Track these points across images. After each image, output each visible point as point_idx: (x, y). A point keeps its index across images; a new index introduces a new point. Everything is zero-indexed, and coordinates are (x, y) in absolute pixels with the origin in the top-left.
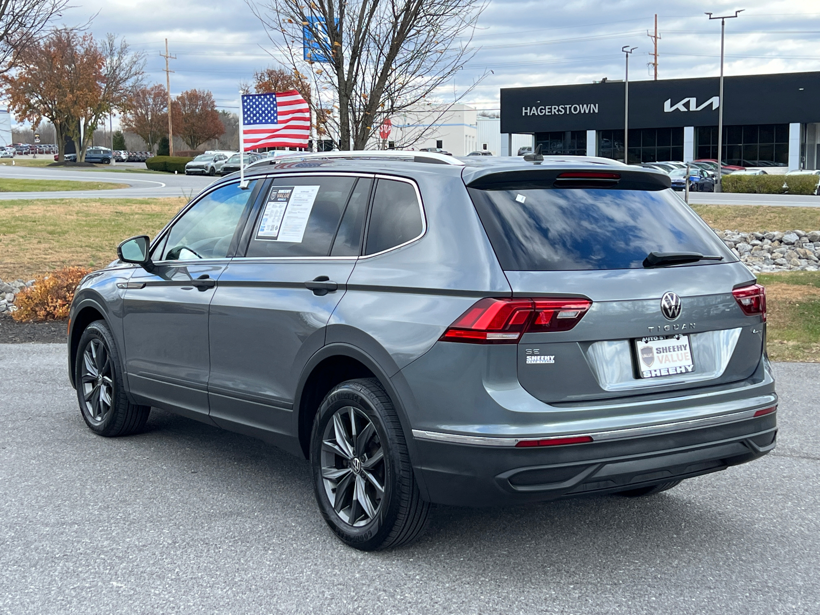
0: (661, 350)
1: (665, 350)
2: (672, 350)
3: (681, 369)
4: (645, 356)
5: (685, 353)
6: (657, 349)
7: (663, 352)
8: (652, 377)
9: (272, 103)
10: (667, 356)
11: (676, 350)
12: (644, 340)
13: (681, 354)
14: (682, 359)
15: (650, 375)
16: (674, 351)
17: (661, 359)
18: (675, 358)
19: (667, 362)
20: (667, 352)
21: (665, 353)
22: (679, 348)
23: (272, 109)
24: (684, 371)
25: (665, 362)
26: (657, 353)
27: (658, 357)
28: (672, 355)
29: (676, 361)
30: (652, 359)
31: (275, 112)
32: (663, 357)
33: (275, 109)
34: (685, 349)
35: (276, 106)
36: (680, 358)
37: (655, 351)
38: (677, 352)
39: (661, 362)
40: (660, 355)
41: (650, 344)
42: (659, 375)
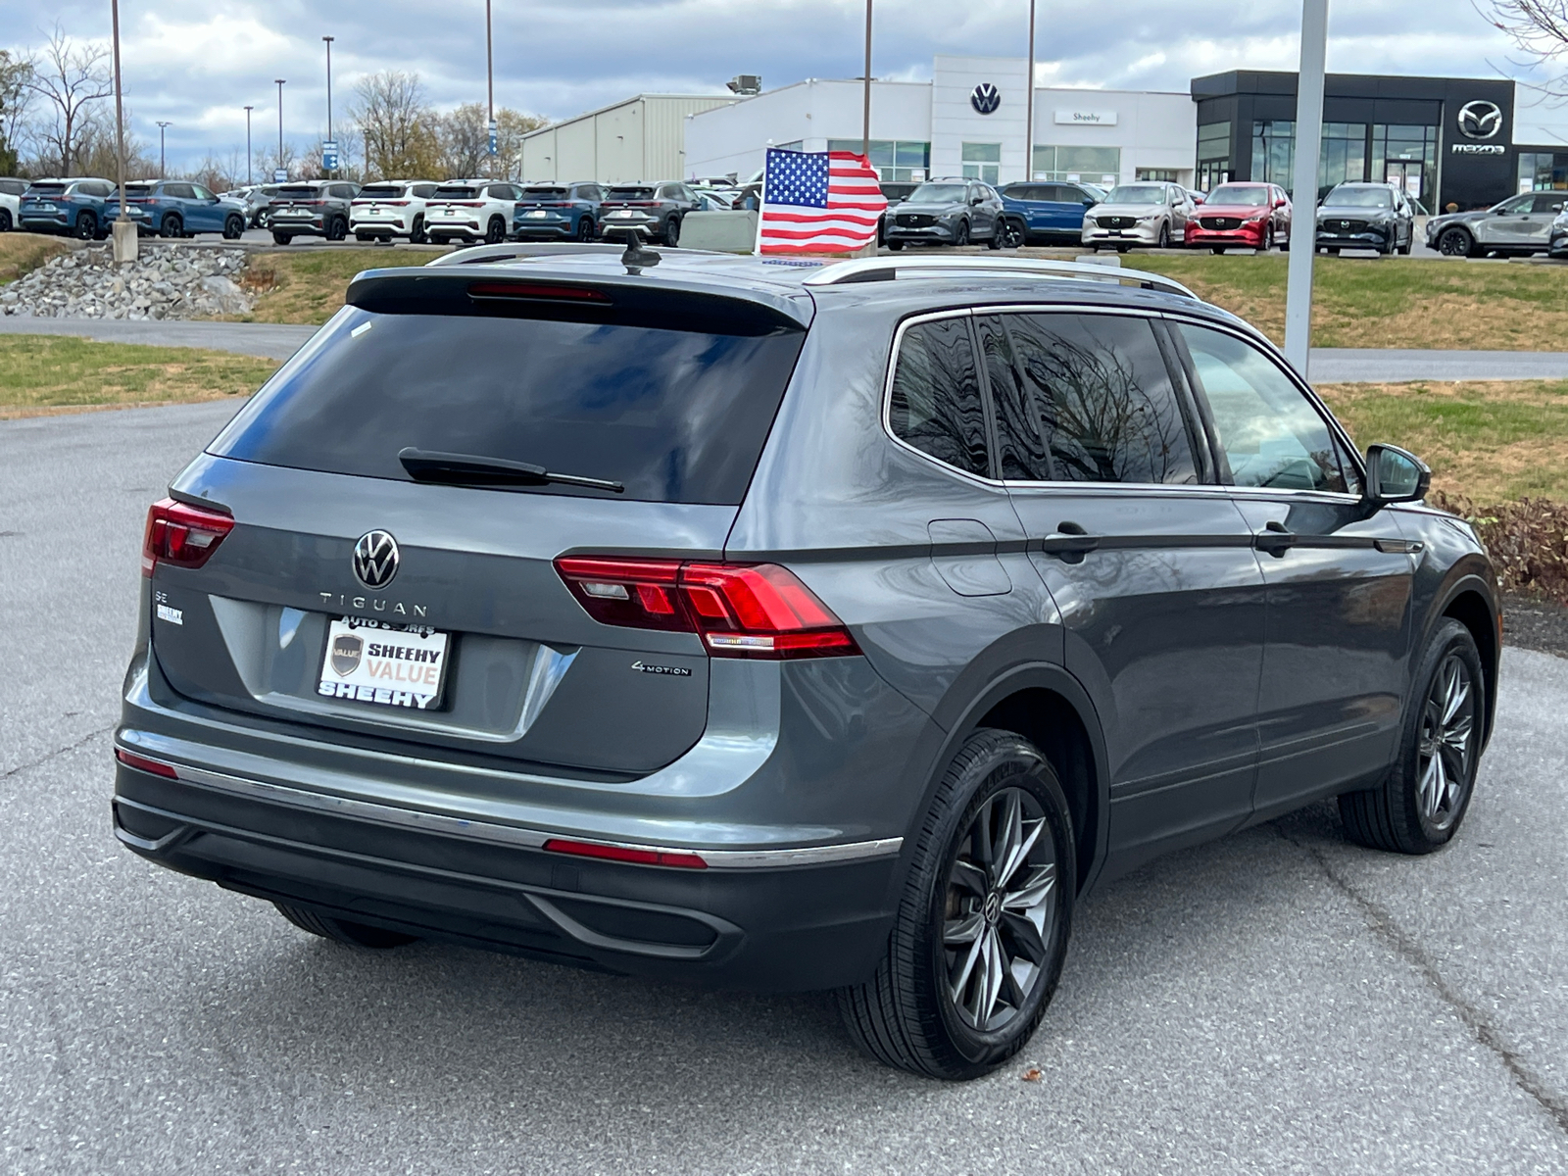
0: (381, 650)
1: (389, 652)
2: (403, 656)
3: (402, 698)
4: (340, 652)
5: (428, 670)
6: (372, 646)
7: (384, 655)
8: (334, 696)
9: (820, 169)
10: (388, 665)
11: (413, 657)
12: (346, 620)
13: (421, 668)
14: (418, 680)
15: (331, 692)
16: (407, 658)
17: (374, 666)
18: (404, 673)
19: (386, 677)
20: (391, 656)
21: (387, 659)
22: (421, 656)
23: (820, 180)
24: (408, 703)
25: (382, 676)
26: (371, 653)
27: (370, 663)
28: (399, 665)
29: (404, 679)
30: (355, 662)
31: (825, 185)
32: (380, 663)
33: (825, 180)
34: (433, 661)
35: (827, 174)
36: (414, 676)
37: (366, 649)
38: (413, 662)
39: (373, 674)
40: (375, 659)
41: (359, 632)
42: (351, 696)
